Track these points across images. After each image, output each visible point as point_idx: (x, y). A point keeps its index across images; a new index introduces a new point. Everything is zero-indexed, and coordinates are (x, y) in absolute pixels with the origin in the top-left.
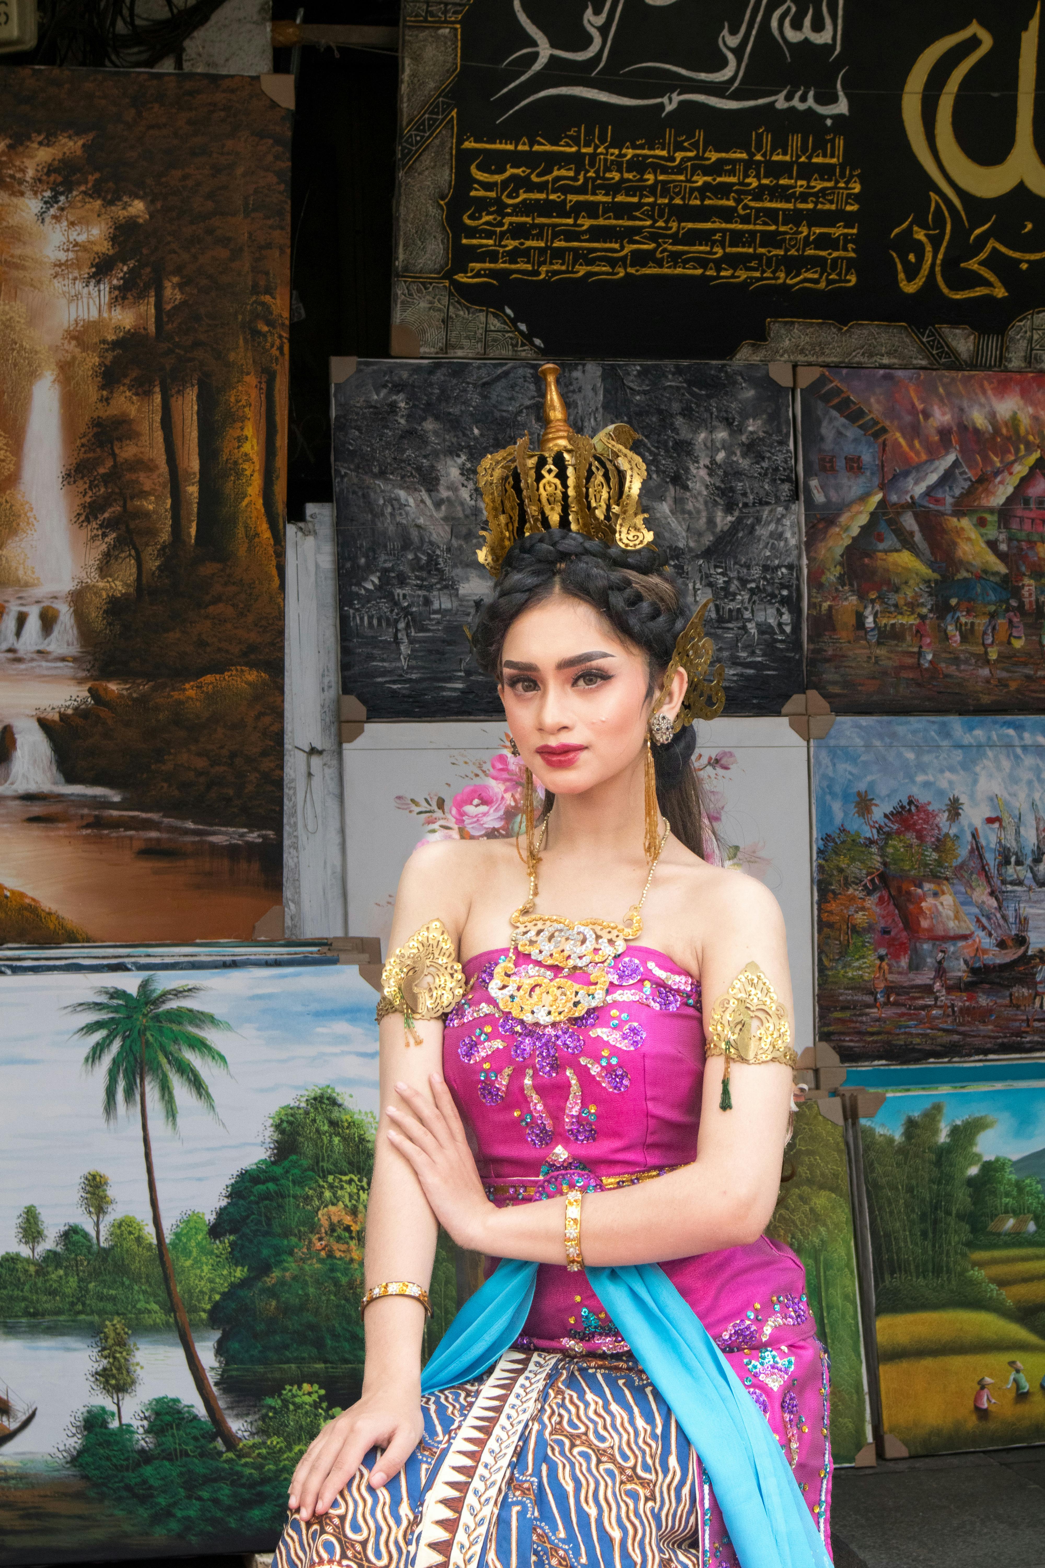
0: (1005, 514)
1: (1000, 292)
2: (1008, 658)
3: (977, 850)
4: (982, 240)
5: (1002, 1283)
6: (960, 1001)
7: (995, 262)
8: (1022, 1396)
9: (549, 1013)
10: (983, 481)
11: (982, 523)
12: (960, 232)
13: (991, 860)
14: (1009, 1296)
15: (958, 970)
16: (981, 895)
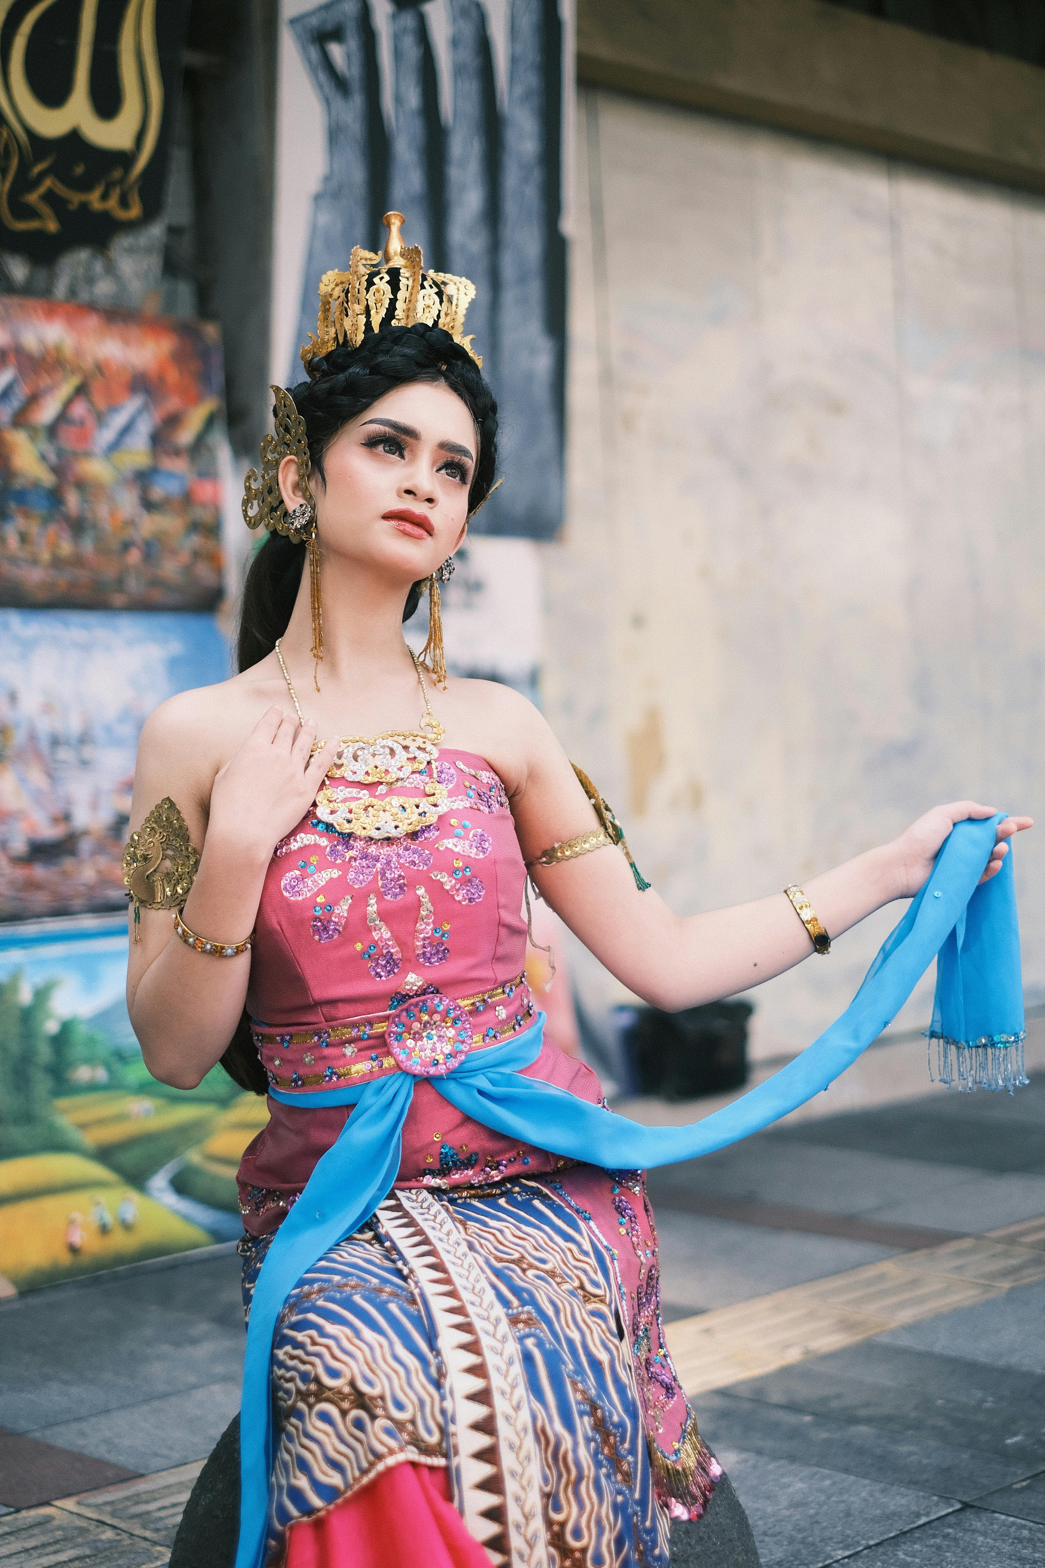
0: (52, 431)
1: (52, 226)
2: (57, 562)
3: (33, 737)
4: (42, 175)
5: (83, 1126)
6: (20, 873)
7: (50, 197)
8: (104, 1230)
9: (396, 827)
10: (34, 400)
11: (33, 438)
12: (24, 168)
13: (44, 745)
14: (90, 1139)
15: (19, 846)
16: (37, 777)
